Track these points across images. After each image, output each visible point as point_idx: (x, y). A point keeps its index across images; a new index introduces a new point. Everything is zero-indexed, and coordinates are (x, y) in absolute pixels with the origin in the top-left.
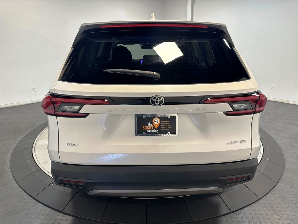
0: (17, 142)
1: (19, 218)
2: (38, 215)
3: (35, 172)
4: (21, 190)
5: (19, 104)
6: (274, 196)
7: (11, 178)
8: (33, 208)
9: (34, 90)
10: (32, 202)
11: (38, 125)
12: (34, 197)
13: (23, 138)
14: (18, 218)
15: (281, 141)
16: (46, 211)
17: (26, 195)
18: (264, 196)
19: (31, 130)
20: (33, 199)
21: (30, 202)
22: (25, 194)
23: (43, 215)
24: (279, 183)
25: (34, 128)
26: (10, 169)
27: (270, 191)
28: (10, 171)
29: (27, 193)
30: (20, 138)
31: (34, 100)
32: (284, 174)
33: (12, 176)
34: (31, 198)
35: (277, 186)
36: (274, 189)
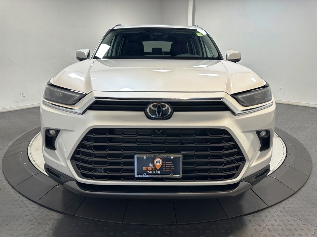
0: (8, 147)
1: (21, 225)
2: (44, 220)
3: (34, 175)
4: (19, 194)
5: (5, 110)
6: (309, 189)
7: (5, 183)
8: (36, 213)
9: (23, 95)
10: (34, 208)
11: (30, 130)
12: (36, 201)
13: (14, 142)
14: (19, 225)
15: (301, 138)
16: (53, 216)
17: (27, 200)
18: (299, 190)
19: (22, 135)
20: (35, 204)
21: (33, 208)
22: (25, 199)
23: (50, 220)
24: (311, 177)
25: (26, 133)
26: (2, 174)
27: (304, 185)
28: (3, 176)
29: (27, 198)
30: (11, 143)
31: (22, 106)
32: (313, 168)
33: (6, 181)
34: (33, 203)
35: (310, 180)
36: (307, 183)
